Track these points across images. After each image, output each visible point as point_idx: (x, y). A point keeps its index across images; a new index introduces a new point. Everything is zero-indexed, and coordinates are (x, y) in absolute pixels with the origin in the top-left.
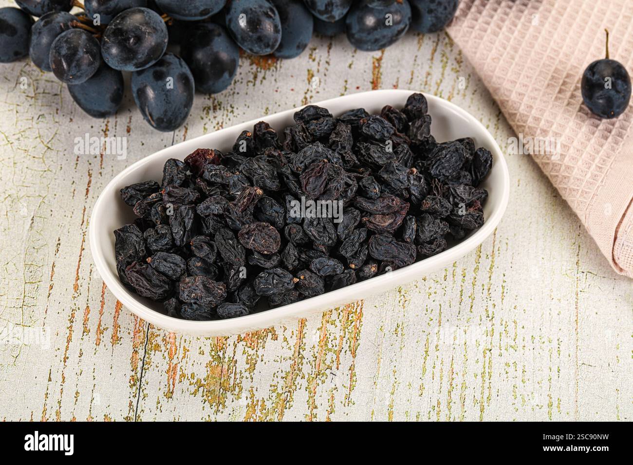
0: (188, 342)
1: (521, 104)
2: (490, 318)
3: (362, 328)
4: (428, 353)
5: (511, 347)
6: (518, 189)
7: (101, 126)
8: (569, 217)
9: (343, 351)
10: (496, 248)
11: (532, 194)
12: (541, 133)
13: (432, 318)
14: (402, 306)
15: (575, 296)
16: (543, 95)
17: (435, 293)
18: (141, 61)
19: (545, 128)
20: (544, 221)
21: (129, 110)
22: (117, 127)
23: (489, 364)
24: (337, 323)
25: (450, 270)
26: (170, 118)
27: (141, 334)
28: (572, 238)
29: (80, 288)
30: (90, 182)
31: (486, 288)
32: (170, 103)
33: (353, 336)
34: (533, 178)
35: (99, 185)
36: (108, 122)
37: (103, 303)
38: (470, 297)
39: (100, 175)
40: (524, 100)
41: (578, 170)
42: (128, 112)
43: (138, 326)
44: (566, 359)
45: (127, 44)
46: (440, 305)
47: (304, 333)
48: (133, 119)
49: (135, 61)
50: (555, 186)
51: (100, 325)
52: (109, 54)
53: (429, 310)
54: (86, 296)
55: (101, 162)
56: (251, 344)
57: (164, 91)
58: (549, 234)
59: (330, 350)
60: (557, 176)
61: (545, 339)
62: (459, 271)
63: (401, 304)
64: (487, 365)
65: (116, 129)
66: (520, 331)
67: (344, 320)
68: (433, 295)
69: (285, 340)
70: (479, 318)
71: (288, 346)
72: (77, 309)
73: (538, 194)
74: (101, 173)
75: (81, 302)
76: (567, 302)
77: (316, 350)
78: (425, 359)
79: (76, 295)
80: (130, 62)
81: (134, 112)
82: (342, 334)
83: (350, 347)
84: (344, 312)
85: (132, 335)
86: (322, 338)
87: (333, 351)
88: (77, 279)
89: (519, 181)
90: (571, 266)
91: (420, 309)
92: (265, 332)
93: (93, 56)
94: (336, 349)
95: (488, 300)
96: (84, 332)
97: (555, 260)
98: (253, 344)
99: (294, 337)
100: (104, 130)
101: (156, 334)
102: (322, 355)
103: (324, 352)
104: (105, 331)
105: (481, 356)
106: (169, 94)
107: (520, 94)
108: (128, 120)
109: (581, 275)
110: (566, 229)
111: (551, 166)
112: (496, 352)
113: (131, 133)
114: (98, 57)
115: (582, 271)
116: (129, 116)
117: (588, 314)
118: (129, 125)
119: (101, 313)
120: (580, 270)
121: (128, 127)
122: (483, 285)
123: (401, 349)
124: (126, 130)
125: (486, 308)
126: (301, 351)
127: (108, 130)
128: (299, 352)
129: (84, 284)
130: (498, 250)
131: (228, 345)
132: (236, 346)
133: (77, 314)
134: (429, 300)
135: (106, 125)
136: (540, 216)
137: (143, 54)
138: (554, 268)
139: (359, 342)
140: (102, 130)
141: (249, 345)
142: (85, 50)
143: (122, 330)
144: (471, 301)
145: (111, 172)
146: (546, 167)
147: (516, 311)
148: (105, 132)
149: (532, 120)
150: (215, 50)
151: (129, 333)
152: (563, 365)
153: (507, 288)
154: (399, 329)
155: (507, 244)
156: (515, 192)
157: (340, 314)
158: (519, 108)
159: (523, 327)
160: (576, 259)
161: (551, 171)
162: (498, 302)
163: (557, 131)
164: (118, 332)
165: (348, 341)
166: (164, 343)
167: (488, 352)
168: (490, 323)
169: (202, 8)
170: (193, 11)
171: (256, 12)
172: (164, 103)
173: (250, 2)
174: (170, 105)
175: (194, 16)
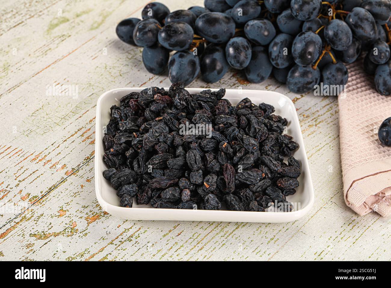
6: (326, 163)
15: (320, 208)
16: (362, 129)
18: (172, 43)
29: (92, 122)
32: (181, 69)
44: (295, 227)
49: (169, 42)
51: (90, 136)
54: (93, 125)
57: (180, 63)
72: (85, 128)
75: (89, 126)
79: (89, 123)
80: (167, 42)
88: (94, 119)
90: (328, 197)
96: (81, 136)
97: (321, 193)
104: (90, 139)
106: (182, 65)
109: (330, 202)
110: (337, 184)
113: (162, 83)
115: (332, 201)
117: (320, 216)
121: (161, 81)
133: (83, 129)
140: (149, 78)
152: (291, 228)
160: (333, 196)
169: (214, 34)
170: (209, 33)
171: (238, 44)
172: (178, 68)
173: (239, 40)
174: (181, 71)
175: (210, 37)
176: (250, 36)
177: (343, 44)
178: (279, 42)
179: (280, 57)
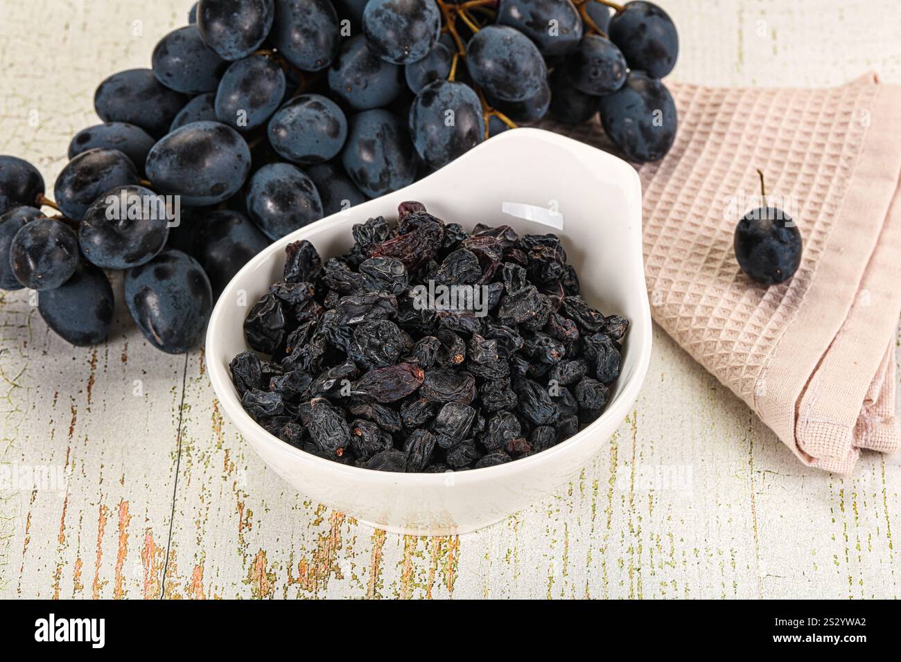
0: (220, 589)
1: (655, 279)
2: (636, 533)
3: (460, 558)
4: (554, 579)
5: (667, 563)
6: (663, 385)
7: (86, 357)
8: (734, 411)
9: (436, 585)
10: (637, 454)
11: (682, 389)
12: (686, 310)
13: (555, 539)
14: (513, 529)
15: (751, 499)
16: (685, 267)
17: (558, 510)
18: (133, 251)
19: (691, 303)
20: (701, 418)
21: (124, 336)
22: (109, 356)
23: (638, 585)
24: (425, 554)
25: (577, 482)
26: (182, 329)
27: (155, 584)
28: (741, 435)
29: (67, 539)
30: (74, 420)
31: (627, 499)
32: (180, 308)
33: (448, 568)
34: (681, 370)
35: (87, 422)
36: (96, 352)
37: (99, 553)
38: (605, 512)
39: (87, 411)
40: (659, 275)
41: (740, 344)
42: (123, 339)
43: (149, 576)
44: (745, 572)
45: (115, 228)
46: (566, 524)
47: (379, 568)
48: (130, 346)
49: (125, 252)
50: (711, 371)
51: (97, 579)
52: (90, 242)
53: (551, 531)
54: (76, 547)
55: (89, 397)
56: (308, 586)
57: (171, 292)
58: (708, 433)
59: (417, 585)
60: (712, 357)
61: (714, 551)
62: (588, 484)
63: (512, 526)
64: (635, 586)
65: (107, 359)
66: (677, 544)
67: (435, 550)
68: (555, 513)
69: (355, 577)
70: (620, 534)
71: (359, 585)
72: (64, 563)
73: (690, 388)
74: (89, 409)
75: (70, 555)
76: (740, 507)
77: (398, 587)
78: (549, 586)
79: (62, 547)
80: (118, 253)
81: (131, 338)
82: (433, 566)
83: (444, 579)
84: (434, 541)
85: (142, 587)
86: (405, 573)
87: (421, 586)
88: (63, 528)
89: (662, 375)
90: (742, 466)
91: (538, 531)
92: (326, 571)
93: (70, 249)
94: (425, 584)
95: (632, 513)
96: (75, 589)
97: (719, 461)
98: (310, 586)
99: (367, 574)
100: (91, 361)
101: (175, 583)
102: (407, 591)
103: (409, 588)
104: (104, 586)
105: (626, 578)
106: (178, 296)
107: (653, 269)
108: (123, 348)
109: (757, 476)
110: (731, 424)
111: (703, 346)
112: (646, 571)
113: (128, 361)
114: (76, 250)
115: (758, 470)
116: (123, 343)
117: (769, 518)
118: (124, 353)
119: (98, 565)
120: (754, 470)
121: (123, 355)
122: (623, 497)
123: (515, 577)
124: (120, 359)
125: (629, 522)
126: (377, 589)
127: (97, 361)
128: (375, 591)
129: (72, 534)
130: (641, 456)
131: (275, 589)
132: (287, 589)
133: (64, 569)
134: (550, 520)
135: (93, 355)
136: (695, 413)
137: (136, 242)
138: (718, 470)
139: (457, 573)
140: (89, 361)
141: (304, 587)
142: (57, 240)
143: (128, 582)
144: (608, 516)
145: (103, 408)
146: (696, 349)
147: (671, 522)
148: (92, 363)
149: (672, 297)
150: (235, 241)
151: (138, 585)
152: (740, 579)
153: (656, 497)
154: (511, 555)
155: (652, 447)
156: (659, 388)
157: (428, 544)
158: (654, 285)
159: (682, 540)
160: (749, 458)
161: (703, 354)
162: (645, 514)
163: (707, 304)
164: (123, 585)
165: (442, 573)
166: (187, 592)
167: (636, 572)
168: (637, 539)
169: (213, 183)
170: (202, 187)
171: (286, 184)
172: (172, 308)
173: (277, 173)
174: (180, 311)
175: (204, 195)
176: (297, 153)
177: (535, 82)
178: (374, 137)
179: (392, 173)
